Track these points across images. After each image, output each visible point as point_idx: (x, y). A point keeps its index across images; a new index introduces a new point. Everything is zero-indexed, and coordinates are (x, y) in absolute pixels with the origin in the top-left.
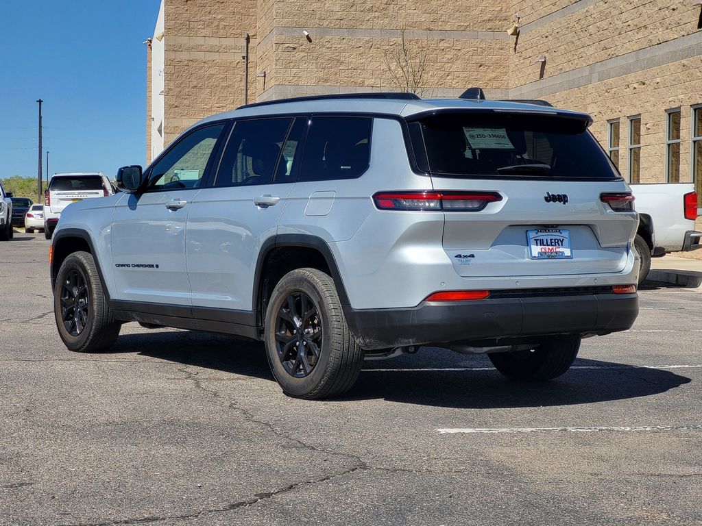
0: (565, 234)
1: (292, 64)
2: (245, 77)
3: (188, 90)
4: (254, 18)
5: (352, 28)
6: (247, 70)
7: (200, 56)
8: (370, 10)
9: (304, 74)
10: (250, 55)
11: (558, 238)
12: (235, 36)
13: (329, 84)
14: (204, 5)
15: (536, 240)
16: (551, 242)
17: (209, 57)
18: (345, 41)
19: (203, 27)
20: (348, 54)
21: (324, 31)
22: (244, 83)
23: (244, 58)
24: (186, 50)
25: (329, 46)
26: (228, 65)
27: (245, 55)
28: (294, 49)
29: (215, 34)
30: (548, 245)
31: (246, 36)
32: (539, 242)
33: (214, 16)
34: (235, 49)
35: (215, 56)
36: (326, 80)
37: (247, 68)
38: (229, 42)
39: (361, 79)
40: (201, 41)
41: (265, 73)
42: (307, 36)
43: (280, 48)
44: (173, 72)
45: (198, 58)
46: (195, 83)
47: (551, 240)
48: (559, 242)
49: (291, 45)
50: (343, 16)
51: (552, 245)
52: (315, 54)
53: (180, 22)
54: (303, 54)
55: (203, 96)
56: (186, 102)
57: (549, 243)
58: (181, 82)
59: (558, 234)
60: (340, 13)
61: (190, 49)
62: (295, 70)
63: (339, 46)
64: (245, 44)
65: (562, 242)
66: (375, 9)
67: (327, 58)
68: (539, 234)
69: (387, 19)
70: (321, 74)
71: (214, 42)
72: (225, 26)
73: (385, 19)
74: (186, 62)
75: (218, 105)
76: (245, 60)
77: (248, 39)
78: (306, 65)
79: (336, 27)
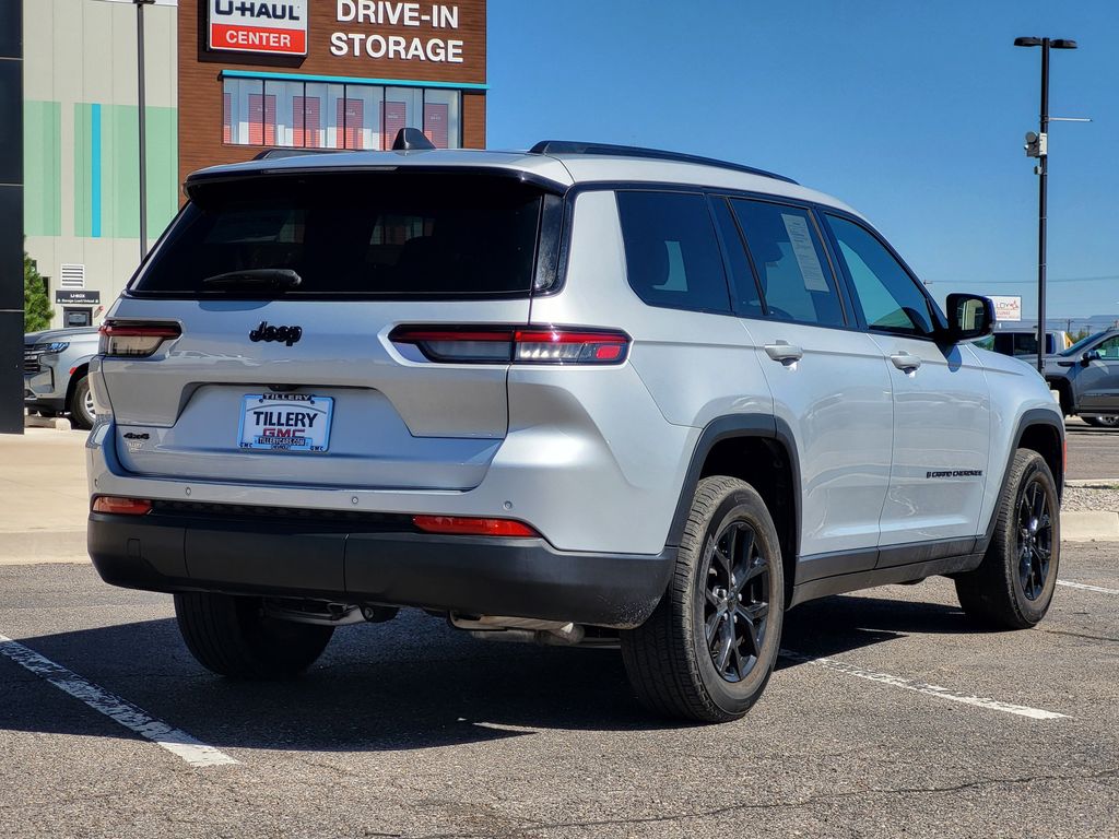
0: (322, 405)
11: (305, 411)
15: (258, 414)
16: (288, 419)
30: (279, 424)
32: (262, 417)
47: (288, 414)
48: (307, 421)
51: (288, 424)
57: (283, 420)
59: (307, 403)
65: (311, 420)
68: (266, 402)
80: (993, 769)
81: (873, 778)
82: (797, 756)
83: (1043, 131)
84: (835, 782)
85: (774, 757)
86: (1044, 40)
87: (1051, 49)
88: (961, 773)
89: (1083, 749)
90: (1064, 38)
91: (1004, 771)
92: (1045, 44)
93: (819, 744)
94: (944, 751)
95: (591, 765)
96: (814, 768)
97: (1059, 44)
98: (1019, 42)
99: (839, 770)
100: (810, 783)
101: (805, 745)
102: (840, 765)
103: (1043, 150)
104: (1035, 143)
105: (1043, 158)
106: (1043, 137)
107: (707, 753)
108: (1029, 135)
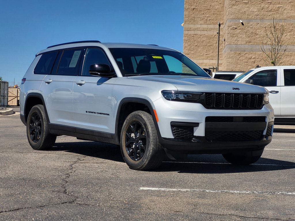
1: (235, 35)
2: (218, 42)
3: (193, 47)
4: (222, 16)
5: (262, 19)
6: (219, 39)
7: (199, 33)
8: (270, 11)
9: (240, 39)
10: (220, 32)
12: (214, 24)
13: (251, 44)
14: (201, 11)
17: (203, 33)
18: (259, 25)
19: (200, 20)
20: (260, 31)
21: (249, 20)
22: (217, 44)
23: (218, 33)
24: (193, 30)
25: (252, 27)
26: (211, 36)
27: (218, 32)
28: (236, 28)
29: (205, 23)
31: (219, 24)
33: (205, 15)
34: (214, 29)
35: (205, 33)
36: (250, 42)
37: (219, 37)
38: (212, 26)
39: (266, 42)
40: (199, 26)
41: (225, 39)
42: (242, 23)
43: (230, 28)
44: (187, 39)
45: (198, 33)
46: (196, 44)
49: (235, 27)
50: (258, 14)
52: (245, 31)
53: (190, 18)
54: (239, 31)
55: (200, 50)
56: (192, 52)
58: (190, 43)
60: (257, 12)
61: (195, 30)
62: (236, 38)
63: (256, 27)
64: (218, 27)
66: (273, 10)
67: (251, 32)
69: (278, 15)
70: (248, 39)
71: (205, 26)
72: (210, 20)
73: (277, 15)
74: (193, 35)
75: (206, 54)
76: (218, 34)
77: (220, 25)
78: (241, 36)
79: (255, 19)
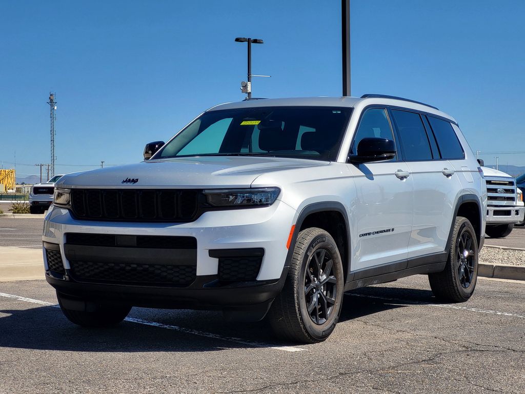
80: (277, 378)
81: (216, 386)
82: (175, 377)
83: (249, 81)
84: (197, 389)
85: (162, 377)
86: (249, 39)
87: (252, 44)
88: (261, 381)
89: (319, 365)
90: (258, 39)
91: (283, 379)
92: (249, 41)
93: (184, 370)
94: (250, 370)
95: (64, 386)
96: (185, 382)
97: (255, 41)
98: (237, 40)
99: (198, 382)
100: (184, 390)
101: (177, 371)
102: (198, 380)
103: (249, 90)
104: (245, 87)
105: (249, 94)
106: (249, 84)
107: (126, 377)
108: (243, 82)
